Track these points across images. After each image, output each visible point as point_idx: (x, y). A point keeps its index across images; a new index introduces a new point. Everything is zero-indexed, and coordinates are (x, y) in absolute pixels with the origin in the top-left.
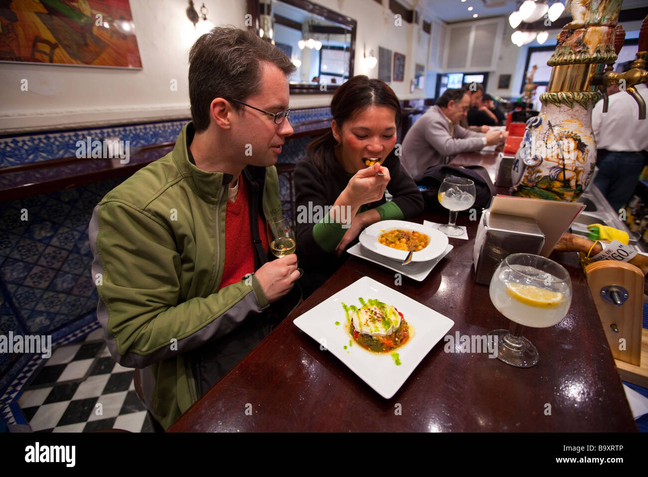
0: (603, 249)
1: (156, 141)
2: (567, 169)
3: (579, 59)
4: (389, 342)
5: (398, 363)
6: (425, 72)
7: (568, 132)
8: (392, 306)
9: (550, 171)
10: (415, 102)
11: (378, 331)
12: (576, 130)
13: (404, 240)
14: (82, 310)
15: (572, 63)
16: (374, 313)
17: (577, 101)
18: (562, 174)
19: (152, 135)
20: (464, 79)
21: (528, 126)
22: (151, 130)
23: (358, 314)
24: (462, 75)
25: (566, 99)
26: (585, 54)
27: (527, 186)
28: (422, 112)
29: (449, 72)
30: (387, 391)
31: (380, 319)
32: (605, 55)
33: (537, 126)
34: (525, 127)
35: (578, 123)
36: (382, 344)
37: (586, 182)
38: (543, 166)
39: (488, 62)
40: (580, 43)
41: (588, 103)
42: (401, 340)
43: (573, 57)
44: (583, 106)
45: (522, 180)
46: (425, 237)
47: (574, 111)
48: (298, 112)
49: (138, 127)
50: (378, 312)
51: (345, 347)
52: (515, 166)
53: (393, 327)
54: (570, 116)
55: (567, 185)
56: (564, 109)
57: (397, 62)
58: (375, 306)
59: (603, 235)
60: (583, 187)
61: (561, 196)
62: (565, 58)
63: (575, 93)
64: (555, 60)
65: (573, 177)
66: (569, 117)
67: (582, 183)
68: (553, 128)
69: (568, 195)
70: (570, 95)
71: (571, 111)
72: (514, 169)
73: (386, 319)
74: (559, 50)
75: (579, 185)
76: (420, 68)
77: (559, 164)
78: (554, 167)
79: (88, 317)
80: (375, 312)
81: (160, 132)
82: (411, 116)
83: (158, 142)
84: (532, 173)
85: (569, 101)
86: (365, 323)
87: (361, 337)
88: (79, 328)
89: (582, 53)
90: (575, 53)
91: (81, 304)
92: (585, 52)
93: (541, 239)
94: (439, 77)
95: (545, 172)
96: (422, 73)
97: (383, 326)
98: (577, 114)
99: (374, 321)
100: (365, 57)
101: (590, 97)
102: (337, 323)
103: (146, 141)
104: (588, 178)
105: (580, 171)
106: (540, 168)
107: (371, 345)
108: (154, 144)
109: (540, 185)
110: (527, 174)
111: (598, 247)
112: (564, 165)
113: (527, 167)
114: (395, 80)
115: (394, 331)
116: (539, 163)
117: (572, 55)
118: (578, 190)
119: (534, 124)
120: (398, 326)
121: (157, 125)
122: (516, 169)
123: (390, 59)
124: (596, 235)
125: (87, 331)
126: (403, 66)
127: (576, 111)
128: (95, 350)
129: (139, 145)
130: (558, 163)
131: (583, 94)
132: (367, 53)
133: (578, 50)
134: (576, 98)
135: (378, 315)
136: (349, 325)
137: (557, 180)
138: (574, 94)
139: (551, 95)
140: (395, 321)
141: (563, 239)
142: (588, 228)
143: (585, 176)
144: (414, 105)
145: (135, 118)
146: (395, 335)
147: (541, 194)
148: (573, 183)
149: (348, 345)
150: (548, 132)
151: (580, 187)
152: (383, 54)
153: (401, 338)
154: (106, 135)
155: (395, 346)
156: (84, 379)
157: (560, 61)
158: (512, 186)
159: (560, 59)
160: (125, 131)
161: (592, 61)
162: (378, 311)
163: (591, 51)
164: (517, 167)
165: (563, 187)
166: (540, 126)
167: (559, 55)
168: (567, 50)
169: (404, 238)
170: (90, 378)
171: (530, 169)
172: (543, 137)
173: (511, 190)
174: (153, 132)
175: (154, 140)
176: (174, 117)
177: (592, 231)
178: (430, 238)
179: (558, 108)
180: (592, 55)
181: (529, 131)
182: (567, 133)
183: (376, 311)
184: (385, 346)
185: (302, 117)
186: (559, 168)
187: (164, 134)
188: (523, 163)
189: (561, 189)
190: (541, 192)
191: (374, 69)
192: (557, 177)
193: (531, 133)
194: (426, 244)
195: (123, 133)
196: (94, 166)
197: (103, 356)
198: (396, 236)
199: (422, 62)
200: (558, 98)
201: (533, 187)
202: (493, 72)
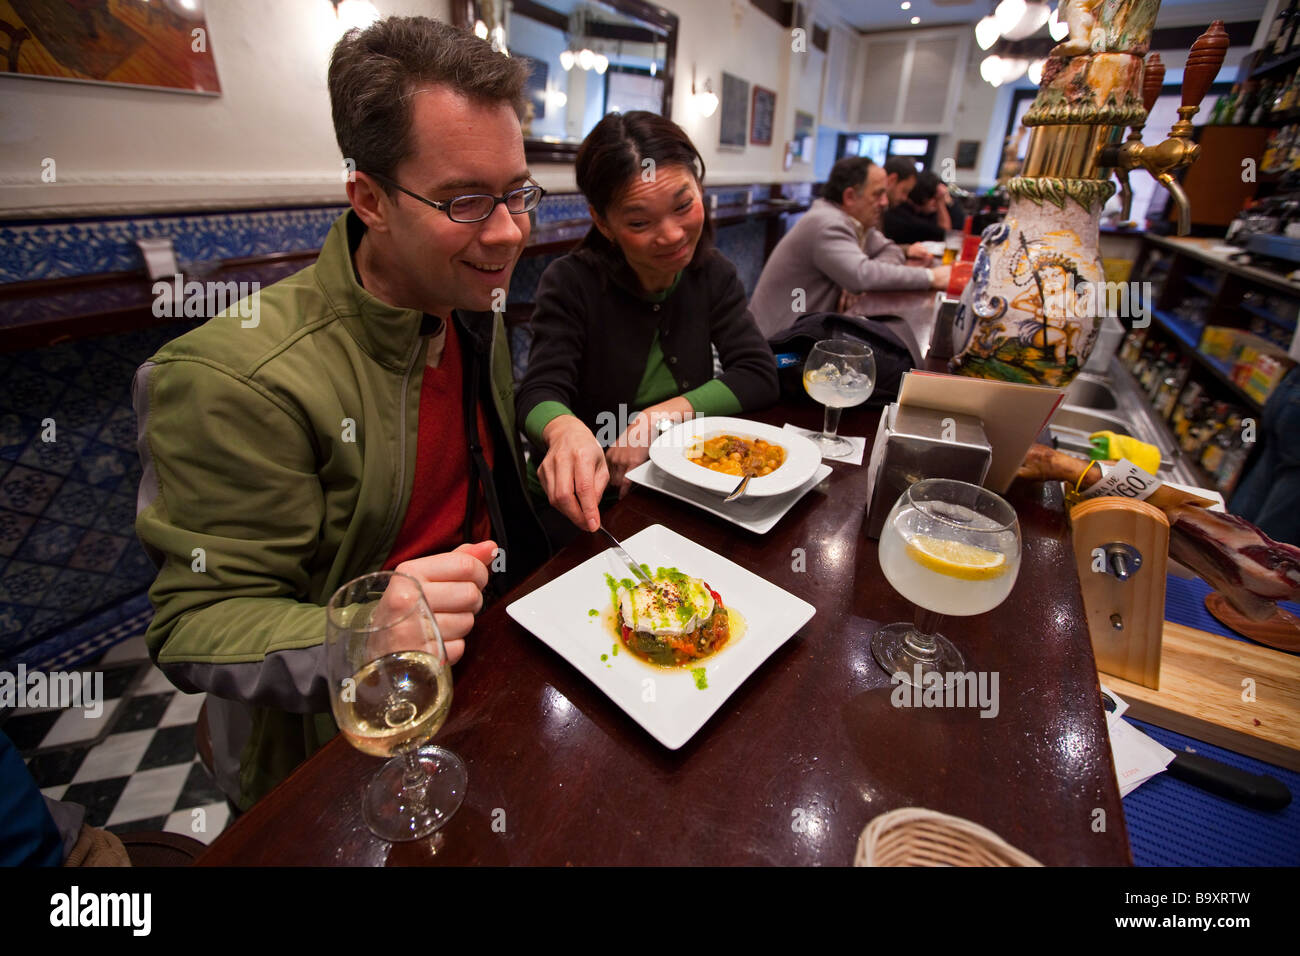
0: (1104, 475)
1: (253, 249)
2: (1049, 326)
3: (1077, 116)
4: (689, 645)
5: (701, 684)
6: (815, 130)
7: (1055, 255)
8: (701, 580)
9: (1020, 329)
10: (793, 188)
11: (668, 625)
12: (1067, 252)
13: (737, 455)
14: (93, 601)
15: (1064, 123)
16: (663, 592)
17: (1073, 197)
18: (1041, 336)
19: (243, 237)
20: (889, 145)
21: (985, 240)
22: (241, 226)
23: (632, 594)
24: (886, 139)
25: (1053, 191)
26: (1088, 105)
27: (978, 357)
28: (804, 209)
29: (863, 131)
30: (673, 735)
31: (675, 604)
32: (1124, 110)
33: (999, 242)
34: (979, 242)
35: (1072, 237)
36: (674, 650)
37: (1084, 352)
38: (1008, 319)
39: (937, 114)
40: (1080, 84)
41: (1092, 201)
42: (712, 644)
43: (1067, 110)
44: (1083, 206)
45: (970, 345)
46: (778, 451)
47: (1067, 214)
48: (556, 201)
49: (212, 219)
50: (672, 591)
51: (604, 658)
52: (959, 318)
53: (696, 619)
54: (1059, 225)
55: (1050, 356)
56: (1048, 210)
57: (759, 106)
58: (667, 581)
59: (1115, 452)
60: (1080, 361)
61: (1039, 377)
62: (1053, 112)
63: (1069, 180)
64: (1036, 114)
65: (1060, 341)
66: (1058, 228)
67: (1078, 353)
68: (1028, 246)
69: (1053, 374)
70: (1060, 184)
71: (1061, 214)
72: (957, 324)
73: (686, 604)
74: (1043, 95)
75: (1072, 356)
76: (804, 121)
77: (1036, 315)
78: (1027, 322)
79: (107, 615)
80: (666, 591)
81: (262, 230)
82: (785, 215)
83: (258, 252)
84: (988, 331)
85: (1058, 194)
86: (644, 611)
87: (635, 639)
88: (89, 637)
89: (1083, 103)
90: (1071, 104)
91: (90, 588)
92: (1088, 102)
93: (985, 454)
94: (842, 140)
95: (1011, 331)
96: (810, 131)
97: (679, 616)
98: (1071, 220)
99: (661, 607)
100: (694, 92)
101: (1096, 188)
102: (593, 612)
103: (231, 250)
104: (1088, 344)
105: (1074, 331)
106: (1003, 322)
107: (653, 653)
108: (249, 255)
109: (1001, 356)
110: (979, 334)
111: (1095, 471)
112: (1045, 318)
113: (979, 321)
114: (754, 142)
115: (699, 626)
116: (1001, 312)
117: (1064, 106)
118: (1070, 366)
119: (994, 238)
120: (707, 615)
121: (255, 216)
122: (960, 323)
123: (744, 99)
124: (1103, 452)
125: (106, 642)
126: (771, 114)
127: (1070, 215)
128: (123, 682)
129: (217, 257)
130: (1035, 312)
131: (1083, 183)
132: (699, 85)
133: (1075, 97)
134: (1069, 191)
135: (671, 596)
136: (614, 614)
137: (1032, 346)
138: (1066, 182)
139: (1026, 182)
140: (704, 607)
141: (1035, 456)
142: (1091, 439)
143: (1083, 339)
144: (792, 194)
145: (206, 199)
146: (701, 633)
147: (1003, 371)
148: (1060, 353)
149: (609, 652)
150: (1019, 253)
151: (1072, 361)
152: (731, 89)
153: (712, 638)
154: (140, 233)
155: (699, 654)
156: (99, 740)
157: (1043, 118)
158: (953, 355)
159: (1044, 113)
160: (184, 225)
161: (1099, 118)
162: (671, 589)
163: (1099, 100)
164: (963, 319)
165: (1042, 359)
166: (1005, 243)
167: (1043, 106)
168: (1057, 98)
169: (736, 451)
170: (111, 739)
171: (984, 324)
172: (1009, 262)
173: (950, 364)
174: (247, 230)
175: (248, 248)
176: (291, 201)
177: (1097, 444)
178: (787, 453)
179: (1039, 209)
180: (1101, 108)
181: (986, 250)
182: (1052, 256)
183: (668, 588)
184: (679, 653)
185: (564, 210)
186: (1036, 323)
187: (270, 236)
188: (973, 311)
189: (1040, 363)
190: (1004, 368)
191: (711, 117)
192: (1032, 339)
193: (989, 255)
194: (779, 463)
195: (179, 230)
196: (114, 298)
197: (139, 693)
198: (723, 448)
199: (810, 108)
200: (1039, 189)
201: (988, 359)
202: (946, 136)
